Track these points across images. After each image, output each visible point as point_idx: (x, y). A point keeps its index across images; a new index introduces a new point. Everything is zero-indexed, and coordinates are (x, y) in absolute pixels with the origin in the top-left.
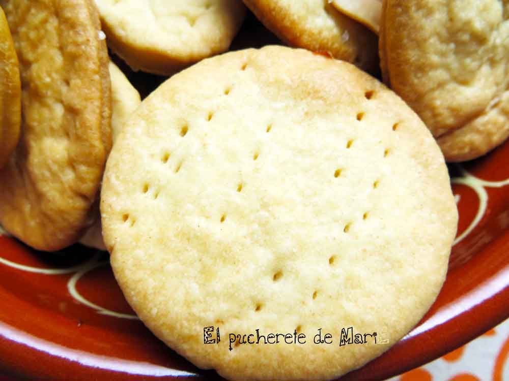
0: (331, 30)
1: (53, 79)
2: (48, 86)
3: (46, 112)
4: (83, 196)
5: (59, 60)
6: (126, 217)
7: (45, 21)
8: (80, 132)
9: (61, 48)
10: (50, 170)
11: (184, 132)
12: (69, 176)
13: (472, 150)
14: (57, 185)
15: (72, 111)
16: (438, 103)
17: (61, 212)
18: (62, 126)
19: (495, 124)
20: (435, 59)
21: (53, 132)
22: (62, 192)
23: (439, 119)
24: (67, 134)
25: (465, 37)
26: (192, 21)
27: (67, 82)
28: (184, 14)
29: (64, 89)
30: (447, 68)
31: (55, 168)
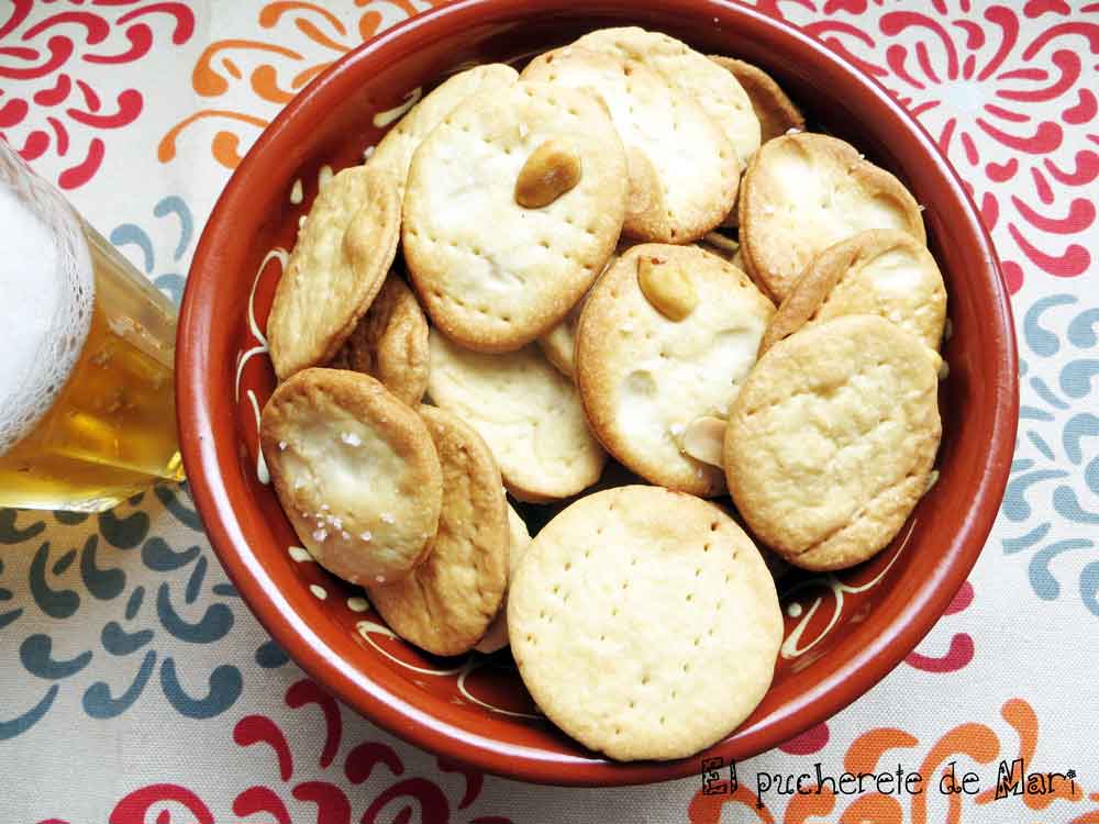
0: (686, 471)
1: (463, 522)
2: (458, 527)
3: (455, 546)
4: (488, 616)
5: (470, 509)
6: (529, 638)
7: (458, 478)
8: (488, 567)
9: (473, 501)
10: (458, 592)
11: (568, 567)
12: (476, 600)
13: (846, 557)
14: (465, 606)
15: (481, 550)
16: (791, 526)
17: (468, 627)
18: (470, 559)
19: (868, 531)
20: (775, 494)
21: (460, 562)
22: (470, 611)
23: (797, 538)
24: (475, 567)
25: (801, 473)
26: (569, 463)
27: (477, 527)
28: (563, 458)
29: (473, 532)
30: (792, 497)
31: (464, 592)
